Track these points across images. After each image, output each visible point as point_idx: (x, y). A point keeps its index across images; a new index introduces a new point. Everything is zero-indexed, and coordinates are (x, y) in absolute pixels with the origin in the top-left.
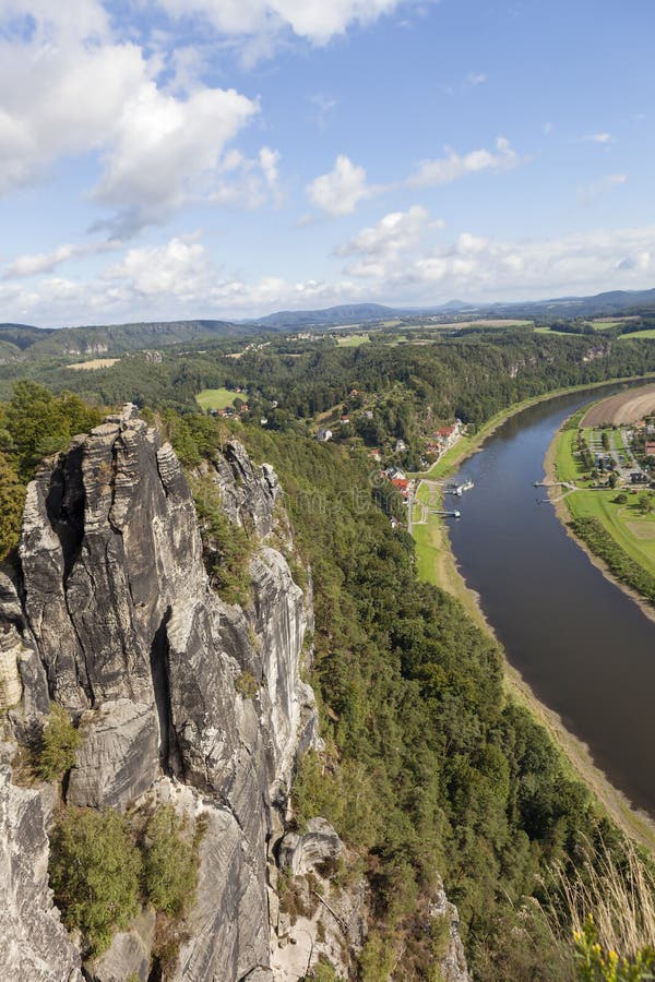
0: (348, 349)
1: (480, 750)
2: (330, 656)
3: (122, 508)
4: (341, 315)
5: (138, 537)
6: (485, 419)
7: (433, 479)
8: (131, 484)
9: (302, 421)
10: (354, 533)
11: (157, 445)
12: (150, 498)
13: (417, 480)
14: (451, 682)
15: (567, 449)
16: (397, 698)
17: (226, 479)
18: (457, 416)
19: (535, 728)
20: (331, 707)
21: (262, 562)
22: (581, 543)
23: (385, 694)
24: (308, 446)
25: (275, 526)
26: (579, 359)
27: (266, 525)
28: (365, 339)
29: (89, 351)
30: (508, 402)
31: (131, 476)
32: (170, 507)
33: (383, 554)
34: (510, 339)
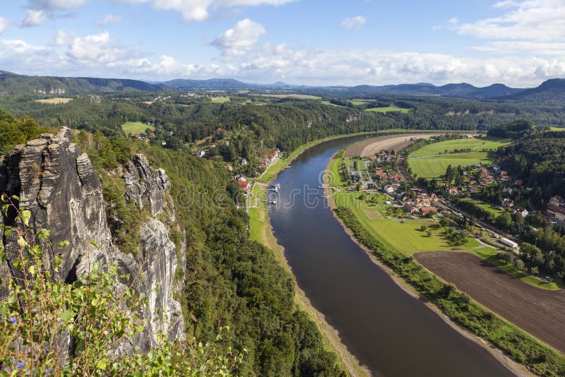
0: (217, 104)
1: (279, 337)
2: (195, 284)
3: (47, 192)
4: (214, 85)
5: (59, 211)
6: (293, 150)
7: (262, 182)
8: (54, 178)
9: (187, 145)
10: (214, 211)
11: (77, 154)
12: (68, 187)
13: (253, 182)
14: (265, 298)
15: (336, 169)
16: (233, 308)
17: (134, 177)
18: (277, 147)
19: (310, 323)
20: (193, 314)
21: (149, 228)
22: (341, 221)
23: (227, 306)
24: (189, 159)
25: (164, 206)
26: (344, 120)
27: (158, 206)
28: (227, 99)
29: (53, 92)
30: (306, 141)
31: (54, 173)
32: (84, 193)
33: (230, 224)
34: (308, 106)
